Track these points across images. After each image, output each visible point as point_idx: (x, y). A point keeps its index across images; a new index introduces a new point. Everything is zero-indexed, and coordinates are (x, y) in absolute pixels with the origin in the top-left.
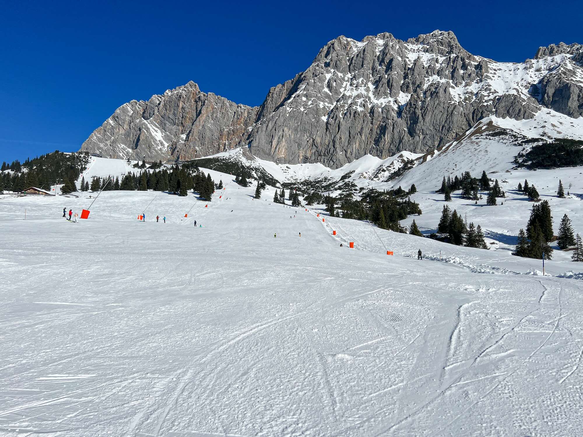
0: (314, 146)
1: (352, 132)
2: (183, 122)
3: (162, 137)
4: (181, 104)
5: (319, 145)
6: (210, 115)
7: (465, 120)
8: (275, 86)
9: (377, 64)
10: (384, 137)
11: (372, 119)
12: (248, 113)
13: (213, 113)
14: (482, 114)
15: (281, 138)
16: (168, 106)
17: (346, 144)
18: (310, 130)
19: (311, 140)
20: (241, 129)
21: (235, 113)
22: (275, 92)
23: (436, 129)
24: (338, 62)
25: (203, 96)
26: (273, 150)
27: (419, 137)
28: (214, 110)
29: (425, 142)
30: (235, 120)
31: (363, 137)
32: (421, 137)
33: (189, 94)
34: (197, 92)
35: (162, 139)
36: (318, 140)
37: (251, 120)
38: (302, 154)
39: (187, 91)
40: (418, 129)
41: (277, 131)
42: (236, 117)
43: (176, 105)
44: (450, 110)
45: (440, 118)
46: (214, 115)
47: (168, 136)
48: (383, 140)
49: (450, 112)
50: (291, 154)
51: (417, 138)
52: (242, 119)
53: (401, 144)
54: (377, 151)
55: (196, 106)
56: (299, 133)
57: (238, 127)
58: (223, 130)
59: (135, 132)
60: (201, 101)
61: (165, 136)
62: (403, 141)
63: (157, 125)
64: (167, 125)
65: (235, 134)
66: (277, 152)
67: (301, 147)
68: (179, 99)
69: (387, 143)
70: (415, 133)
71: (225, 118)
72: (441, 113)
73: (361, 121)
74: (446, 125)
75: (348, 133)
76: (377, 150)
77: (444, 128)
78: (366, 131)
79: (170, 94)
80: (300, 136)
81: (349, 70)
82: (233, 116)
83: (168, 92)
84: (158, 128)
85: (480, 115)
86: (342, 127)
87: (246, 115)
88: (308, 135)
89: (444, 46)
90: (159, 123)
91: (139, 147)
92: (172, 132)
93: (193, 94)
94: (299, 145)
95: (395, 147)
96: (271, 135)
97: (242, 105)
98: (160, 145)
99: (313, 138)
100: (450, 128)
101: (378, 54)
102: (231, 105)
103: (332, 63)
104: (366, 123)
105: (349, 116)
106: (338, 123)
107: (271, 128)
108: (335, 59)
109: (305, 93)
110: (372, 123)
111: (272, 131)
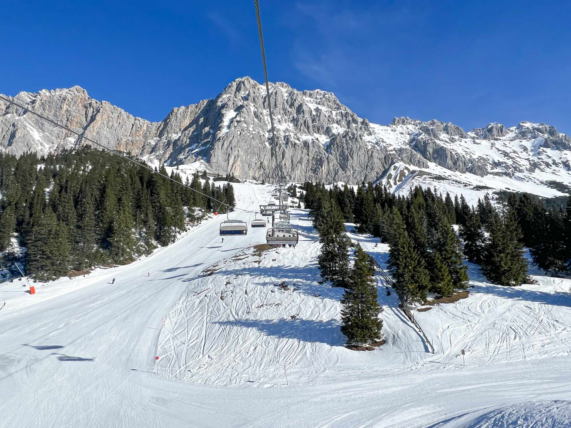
0: (262, 168)
1: (294, 161)
2: (69, 125)
3: (40, 137)
4: (65, 107)
5: (267, 167)
6: (105, 122)
7: (380, 163)
8: (179, 107)
9: (287, 106)
10: (322, 168)
11: (308, 152)
12: (147, 126)
13: (109, 121)
14: (392, 160)
15: (237, 157)
16: (47, 106)
17: (290, 170)
18: (259, 153)
19: (259, 163)
20: (141, 141)
21: (133, 125)
22: (179, 112)
23: (361, 167)
24: (256, 99)
25: (95, 103)
26: (230, 167)
27: (350, 171)
28: (110, 118)
29: (355, 176)
30: (134, 131)
31: (303, 165)
32: (352, 172)
33: (77, 98)
34: (87, 98)
35: (40, 139)
36: (266, 163)
37: (152, 133)
38: (251, 173)
39: (73, 95)
40: (349, 166)
41: (233, 151)
42: (134, 128)
43: (59, 107)
44: (370, 153)
45: (364, 159)
46: (110, 124)
47: (48, 137)
48: (321, 170)
49: (370, 155)
50: (244, 173)
51: (348, 173)
52: (141, 132)
53: (337, 176)
54: (316, 180)
55: (86, 112)
56: (249, 155)
57: (138, 138)
58: (121, 139)
59: (6, 127)
60: (93, 107)
61: (43, 136)
62: (339, 173)
63: (32, 123)
64: (46, 126)
65: (134, 145)
66: (234, 169)
67: (251, 168)
68: (63, 101)
69: (324, 173)
70: (347, 167)
71: (123, 128)
72: (364, 155)
73: (300, 152)
74: (369, 164)
75: (290, 160)
76: (316, 178)
77: (368, 167)
78: (305, 162)
79: (48, 94)
80: (250, 157)
81: (264, 107)
82: (131, 128)
83: (44, 92)
84: (33, 126)
85: (390, 161)
86: (286, 155)
87: (145, 128)
88: (257, 158)
89: (331, 103)
90: (34, 122)
91: (14, 144)
92: (52, 133)
93: (81, 99)
94: (249, 166)
95: (332, 177)
96: (228, 154)
97: (140, 119)
98: (40, 145)
99: (260, 161)
100: (373, 167)
101: (286, 98)
102: (128, 117)
103: (250, 98)
104: (304, 154)
105: (291, 146)
106: (283, 151)
107: (226, 147)
108: (252, 95)
109: (243, 119)
110: (308, 155)
111: (228, 150)
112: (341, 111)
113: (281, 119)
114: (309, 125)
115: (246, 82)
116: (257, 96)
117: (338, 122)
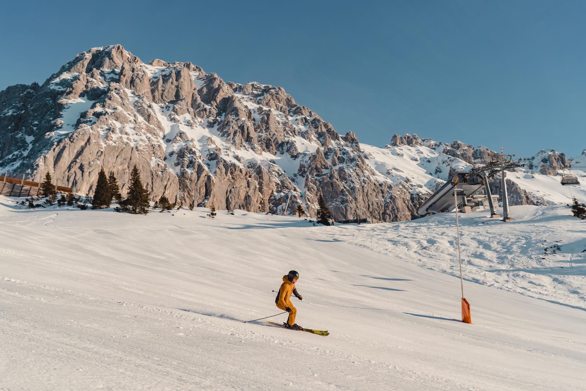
11: (260, 184)
24: (137, 81)
41: (86, 174)
73: (244, 183)
86: (215, 190)
101: (198, 87)
103: (124, 79)
104: (252, 187)
105: (224, 170)
106: (206, 179)
107: (67, 164)
108: (128, 73)
109: (109, 111)
110: (260, 190)
111: (72, 170)
112: (304, 116)
113: (192, 121)
114: (251, 135)
115: (114, 52)
116: (140, 76)
117: (304, 135)
